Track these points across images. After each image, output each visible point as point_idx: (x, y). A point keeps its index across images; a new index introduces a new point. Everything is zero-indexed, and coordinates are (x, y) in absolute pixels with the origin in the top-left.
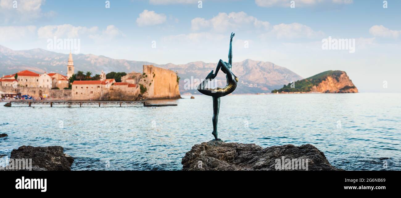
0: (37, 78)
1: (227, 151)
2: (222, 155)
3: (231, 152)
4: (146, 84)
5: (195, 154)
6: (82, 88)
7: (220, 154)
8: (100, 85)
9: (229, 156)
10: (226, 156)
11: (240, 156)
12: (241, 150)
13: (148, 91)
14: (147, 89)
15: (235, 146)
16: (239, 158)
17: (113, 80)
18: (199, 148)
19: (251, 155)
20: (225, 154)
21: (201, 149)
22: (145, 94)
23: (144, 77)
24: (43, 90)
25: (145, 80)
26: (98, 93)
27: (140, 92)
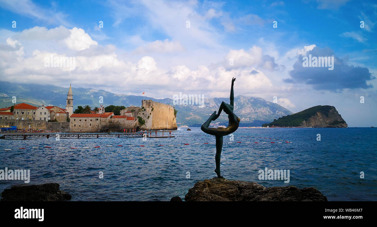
0: (34, 111)
1: (229, 189)
2: (225, 192)
3: (233, 190)
4: (144, 117)
5: (198, 191)
6: (80, 120)
7: (223, 191)
8: (99, 118)
9: (231, 193)
10: (228, 194)
11: (242, 194)
12: (242, 188)
13: (146, 124)
14: (146, 122)
15: (237, 184)
16: (241, 196)
17: (112, 113)
18: (202, 185)
19: (252, 193)
20: (227, 192)
21: (204, 186)
22: (143, 126)
23: (143, 111)
24: (40, 123)
25: (143, 114)
26: (97, 125)
27: (138, 124)
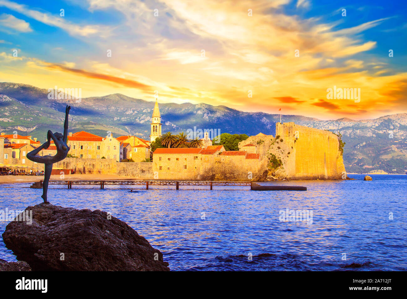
0: (98, 143)
1: (44, 212)
2: (38, 215)
3: (47, 213)
4: (281, 154)
6: (169, 159)
8: (200, 156)
10: (41, 216)
13: (284, 166)
14: (283, 163)
15: (55, 209)
17: (221, 147)
22: (278, 171)
23: (278, 143)
24: (107, 163)
25: (279, 148)
26: (196, 167)
27: (266, 167)
